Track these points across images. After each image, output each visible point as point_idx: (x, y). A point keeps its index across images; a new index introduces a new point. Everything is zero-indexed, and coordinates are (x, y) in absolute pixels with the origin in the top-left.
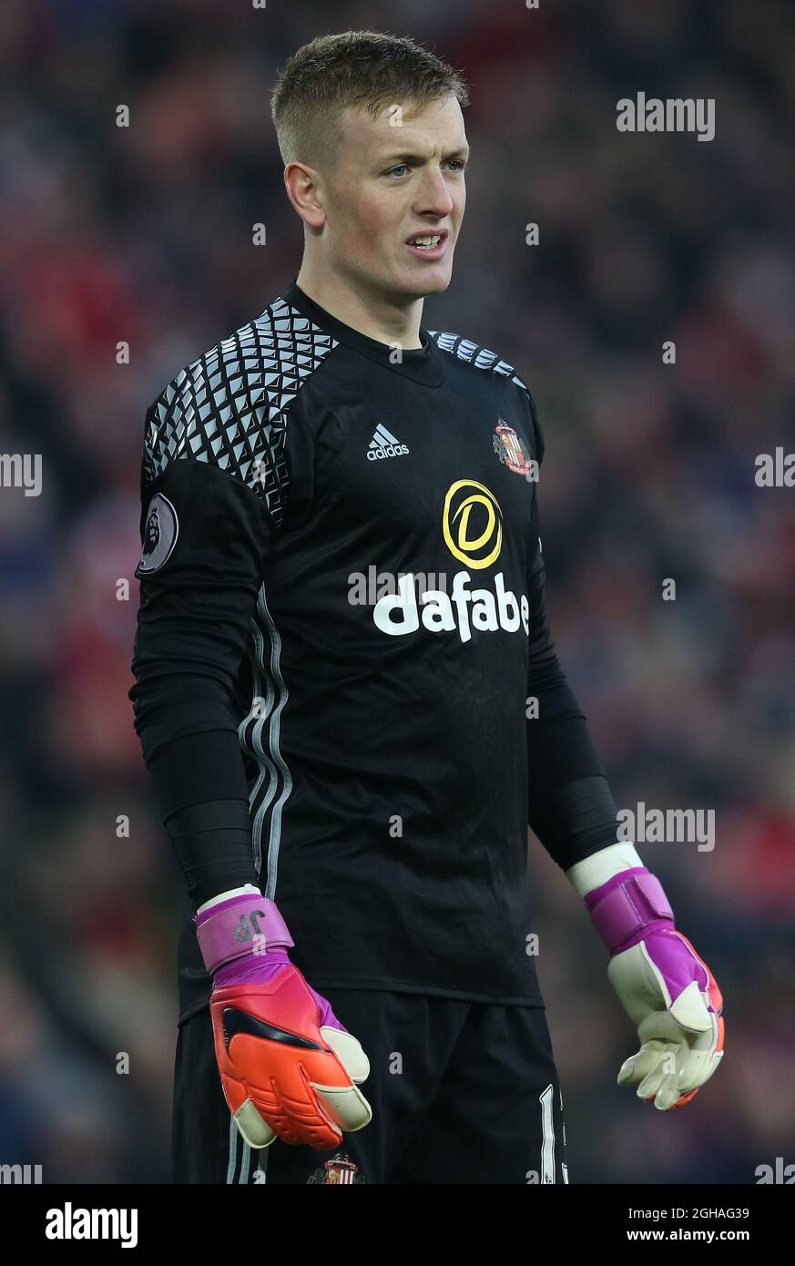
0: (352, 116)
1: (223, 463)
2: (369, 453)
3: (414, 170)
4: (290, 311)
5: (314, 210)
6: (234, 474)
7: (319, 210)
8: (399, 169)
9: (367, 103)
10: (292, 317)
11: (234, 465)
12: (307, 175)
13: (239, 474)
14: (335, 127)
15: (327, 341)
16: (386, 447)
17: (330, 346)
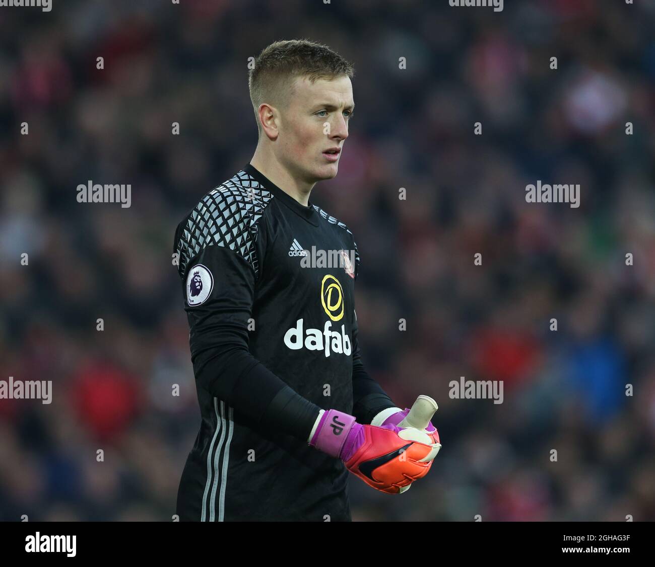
0: (302, 82)
1: (232, 247)
2: (290, 252)
3: (329, 114)
4: (249, 177)
5: (273, 129)
6: (238, 252)
7: (275, 129)
8: (323, 112)
9: (309, 76)
10: (250, 180)
11: (237, 248)
12: (270, 111)
13: (240, 253)
14: (291, 87)
15: (268, 195)
16: (298, 251)
17: (270, 197)
